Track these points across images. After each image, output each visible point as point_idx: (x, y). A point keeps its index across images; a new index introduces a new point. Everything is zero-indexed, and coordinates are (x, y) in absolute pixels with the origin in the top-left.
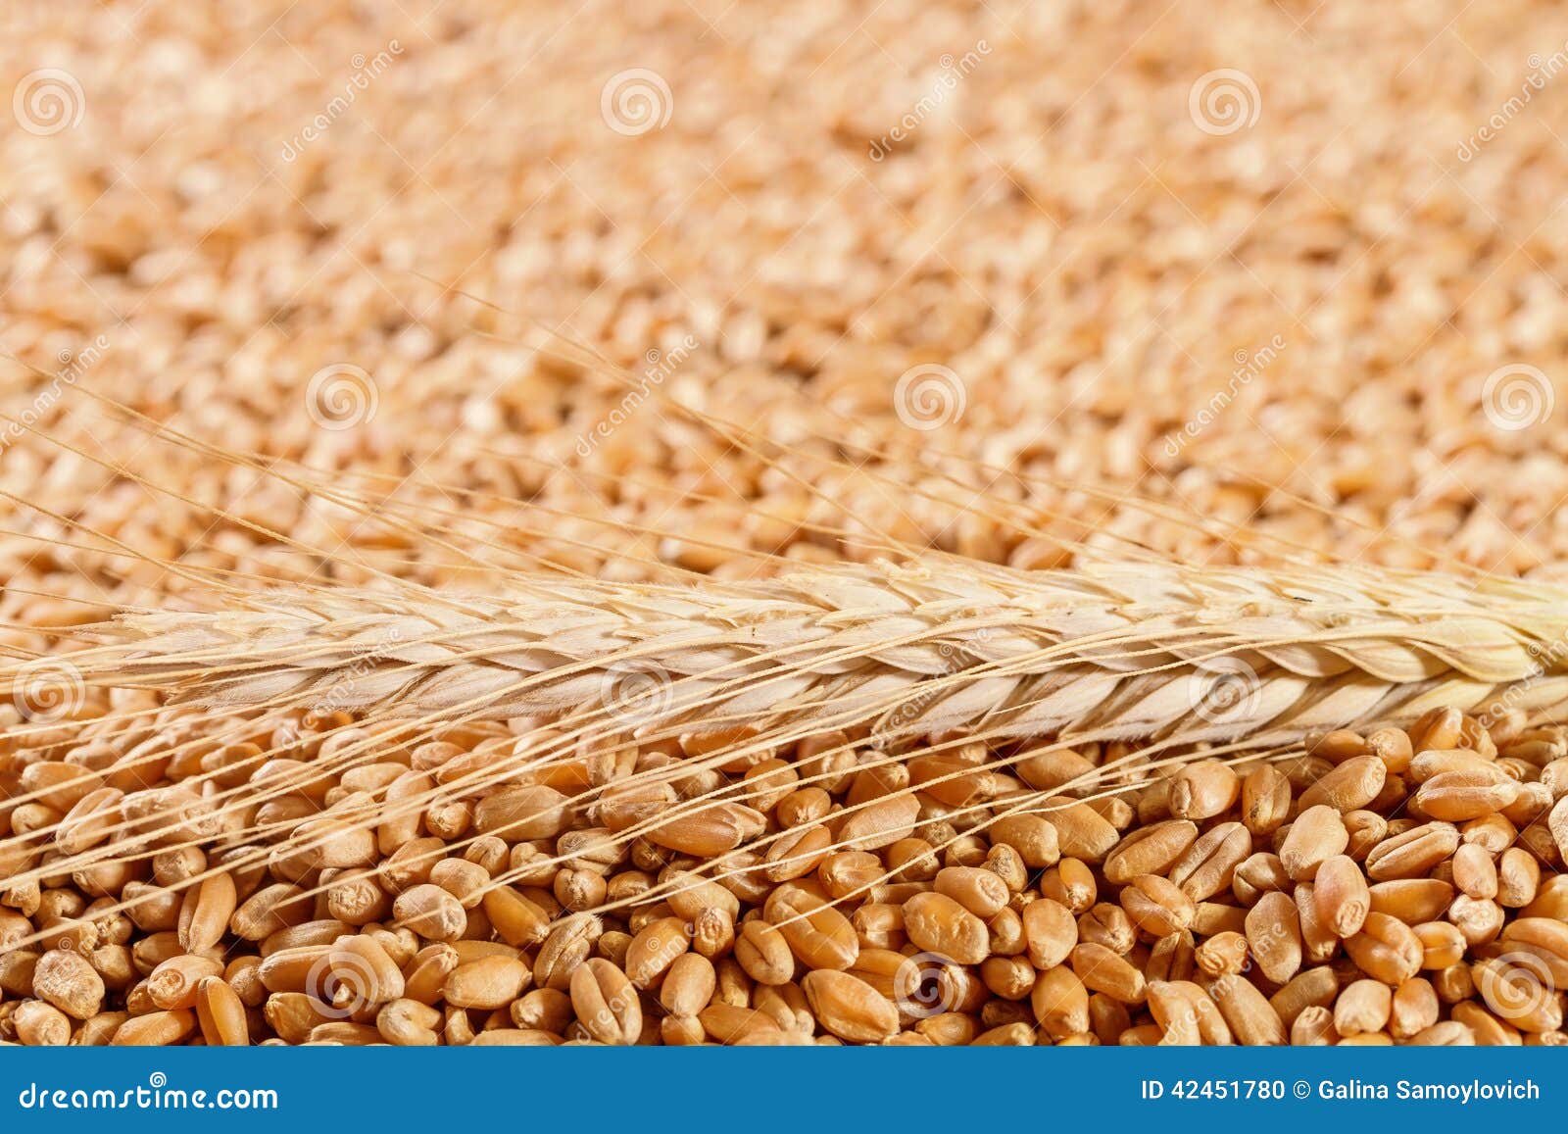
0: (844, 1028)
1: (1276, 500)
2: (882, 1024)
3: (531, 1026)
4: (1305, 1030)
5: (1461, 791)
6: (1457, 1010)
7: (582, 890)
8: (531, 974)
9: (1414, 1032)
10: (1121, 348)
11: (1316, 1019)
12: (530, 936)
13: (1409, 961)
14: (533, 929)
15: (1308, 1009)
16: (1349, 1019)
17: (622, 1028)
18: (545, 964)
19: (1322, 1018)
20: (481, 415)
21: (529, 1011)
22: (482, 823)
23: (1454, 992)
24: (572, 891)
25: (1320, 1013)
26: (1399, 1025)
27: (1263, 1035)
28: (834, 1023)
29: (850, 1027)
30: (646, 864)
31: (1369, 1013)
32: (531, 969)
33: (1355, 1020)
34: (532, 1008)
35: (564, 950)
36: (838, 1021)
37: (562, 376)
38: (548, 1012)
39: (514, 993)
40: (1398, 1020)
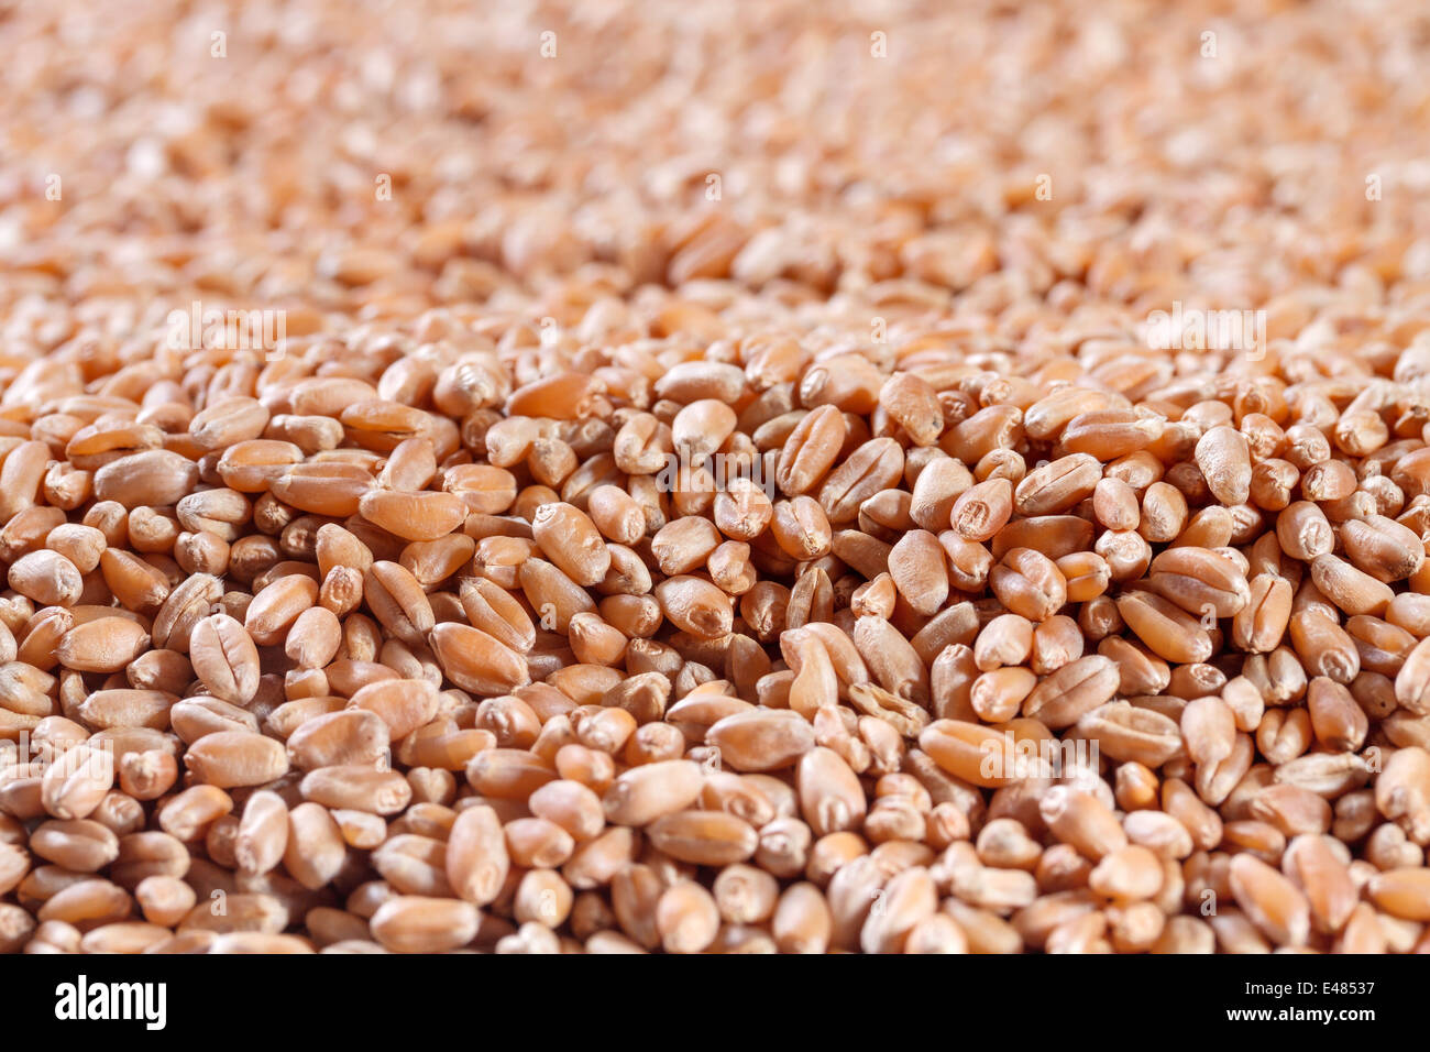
0: (470, 683)
1: (945, 211)
2: (509, 677)
3: (147, 686)
4: (944, 665)
5: (1104, 428)
6: (1104, 645)
7: (202, 552)
8: (149, 636)
9: (1055, 667)
10: (800, 93)
11: (956, 655)
12: (148, 598)
13: (1048, 596)
14: (150, 590)
15: (948, 647)
16: (988, 651)
17: (238, 683)
18: (164, 624)
19: (961, 654)
20: (147, 162)
21: (145, 671)
22: (102, 493)
23: (1100, 627)
24: (191, 553)
25: (960, 650)
26: (1040, 660)
27: (902, 673)
28: (458, 678)
29: (477, 681)
30: (268, 526)
31: (1008, 644)
32: (149, 632)
33: (994, 652)
34: (147, 668)
35: (184, 611)
36: (463, 676)
37: (231, 126)
38: (163, 672)
39: (131, 655)
40: (1038, 654)
